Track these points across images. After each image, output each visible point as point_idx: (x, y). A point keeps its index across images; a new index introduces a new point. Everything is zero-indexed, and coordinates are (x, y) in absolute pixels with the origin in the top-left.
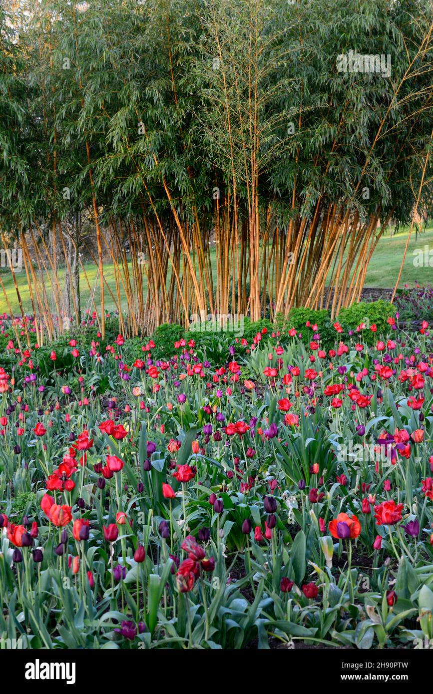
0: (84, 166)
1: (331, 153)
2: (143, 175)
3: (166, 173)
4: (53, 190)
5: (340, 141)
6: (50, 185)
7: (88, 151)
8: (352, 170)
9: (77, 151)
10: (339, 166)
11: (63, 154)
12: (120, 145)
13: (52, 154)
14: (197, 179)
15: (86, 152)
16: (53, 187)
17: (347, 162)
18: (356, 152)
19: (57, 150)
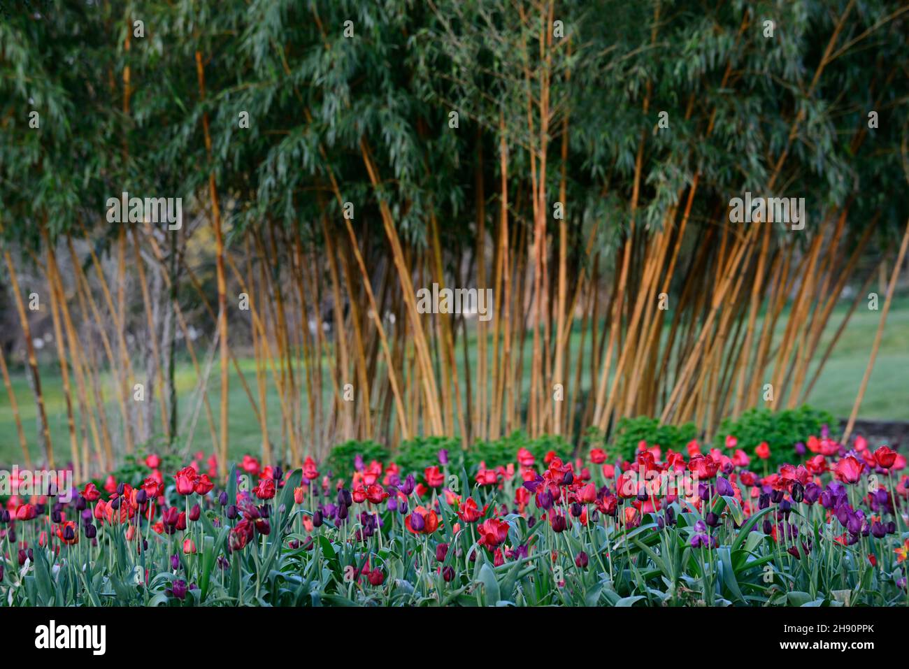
0: (190, 107)
1: (721, 90)
2: (318, 130)
3: (367, 129)
4: (121, 155)
5: (741, 66)
6: (115, 142)
7: (200, 70)
8: (765, 128)
9: (176, 72)
10: (736, 118)
11: (145, 76)
12: (269, 63)
13: (120, 75)
14: (436, 143)
15: (197, 74)
16: (122, 147)
17: (753, 110)
18: (778, 87)
19: (132, 66)
